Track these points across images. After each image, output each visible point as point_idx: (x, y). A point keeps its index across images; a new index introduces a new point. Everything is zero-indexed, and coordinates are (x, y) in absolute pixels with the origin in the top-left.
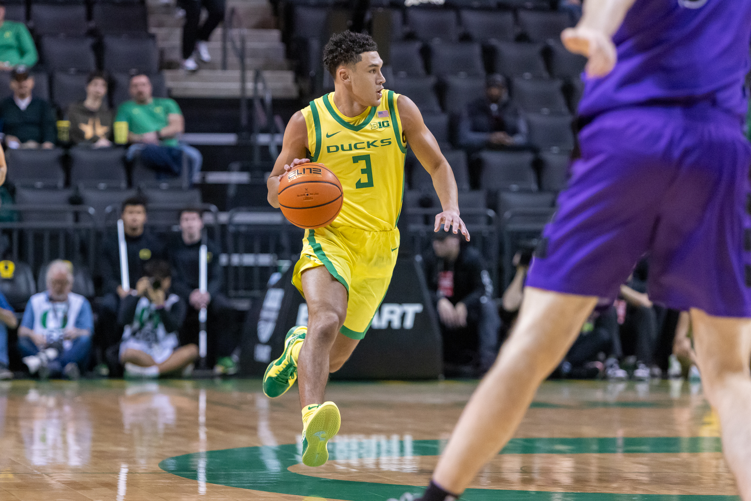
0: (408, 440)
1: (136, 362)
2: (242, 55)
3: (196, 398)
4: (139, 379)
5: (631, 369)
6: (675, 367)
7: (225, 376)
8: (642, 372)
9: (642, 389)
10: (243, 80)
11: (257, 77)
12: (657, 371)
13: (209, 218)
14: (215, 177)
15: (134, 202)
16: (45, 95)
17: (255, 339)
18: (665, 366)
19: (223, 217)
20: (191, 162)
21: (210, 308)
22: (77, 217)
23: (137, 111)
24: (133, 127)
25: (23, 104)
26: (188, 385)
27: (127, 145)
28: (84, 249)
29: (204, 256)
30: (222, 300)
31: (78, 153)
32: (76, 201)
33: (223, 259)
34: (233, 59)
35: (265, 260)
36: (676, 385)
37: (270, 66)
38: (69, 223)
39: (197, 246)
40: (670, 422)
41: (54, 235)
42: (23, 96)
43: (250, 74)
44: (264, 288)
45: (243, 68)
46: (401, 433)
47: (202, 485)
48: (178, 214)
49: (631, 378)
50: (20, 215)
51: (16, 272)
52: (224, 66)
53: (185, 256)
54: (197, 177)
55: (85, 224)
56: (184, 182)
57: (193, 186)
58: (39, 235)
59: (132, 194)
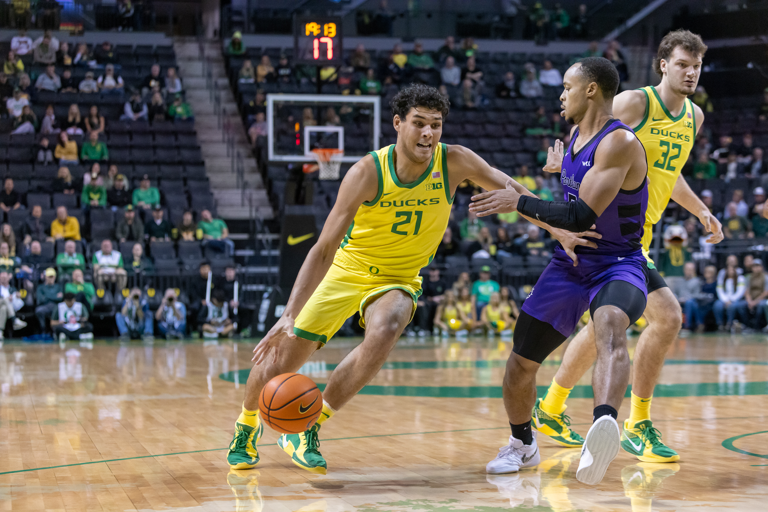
0: (324, 364)
1: (209, 331)
2: (250, 201)
3: (233, 347)
4: (210, 339)
5: (417, 332)
6: (436, 331)
7: (245, 337)
8: (422, 333)
9: (422, 341)
10: (251, 211)
11: (257, 210)
12: (428, 332)
13: (237, 270)
14: (240, 253)
15: (204, 264)
16: (166, 218)
17: (257, 321)
18: (431, 330)
19: (243, 270)
20: (229, 247)
21: (239, 308)
22: (181, 270)
23: (206, 226)
24: (205, 232)
25: (159, 222)
26: (230, 342)
27: (202, 240)
28: (184, 284)
29: (236, 286)
30: (244, 305)
31: (181, 243)
32: (181, 263)
33: (244, 288)
34: (246, 202)
35: (261, 287)
36: (437, 339)
37: (262, 204)
38: (177, 273)
39: (232, 282)
40: (433, 355)
41: (171, 278)
42: (158, 218)
43: (254, 209)
44: (261, 299)
45: (251, 206)
46: (320, 360)
47: (237, 384)
48: (224, 269)
49: (417, 336)
50: (157, 270)
51: (156, 294)
52: (243, 205)
53: (227, 286)
54: (232, 253)
55: (185, 273)
56: (226, 254)
57: (230, 257)
58: (165, 278)
59: (204, 260)
